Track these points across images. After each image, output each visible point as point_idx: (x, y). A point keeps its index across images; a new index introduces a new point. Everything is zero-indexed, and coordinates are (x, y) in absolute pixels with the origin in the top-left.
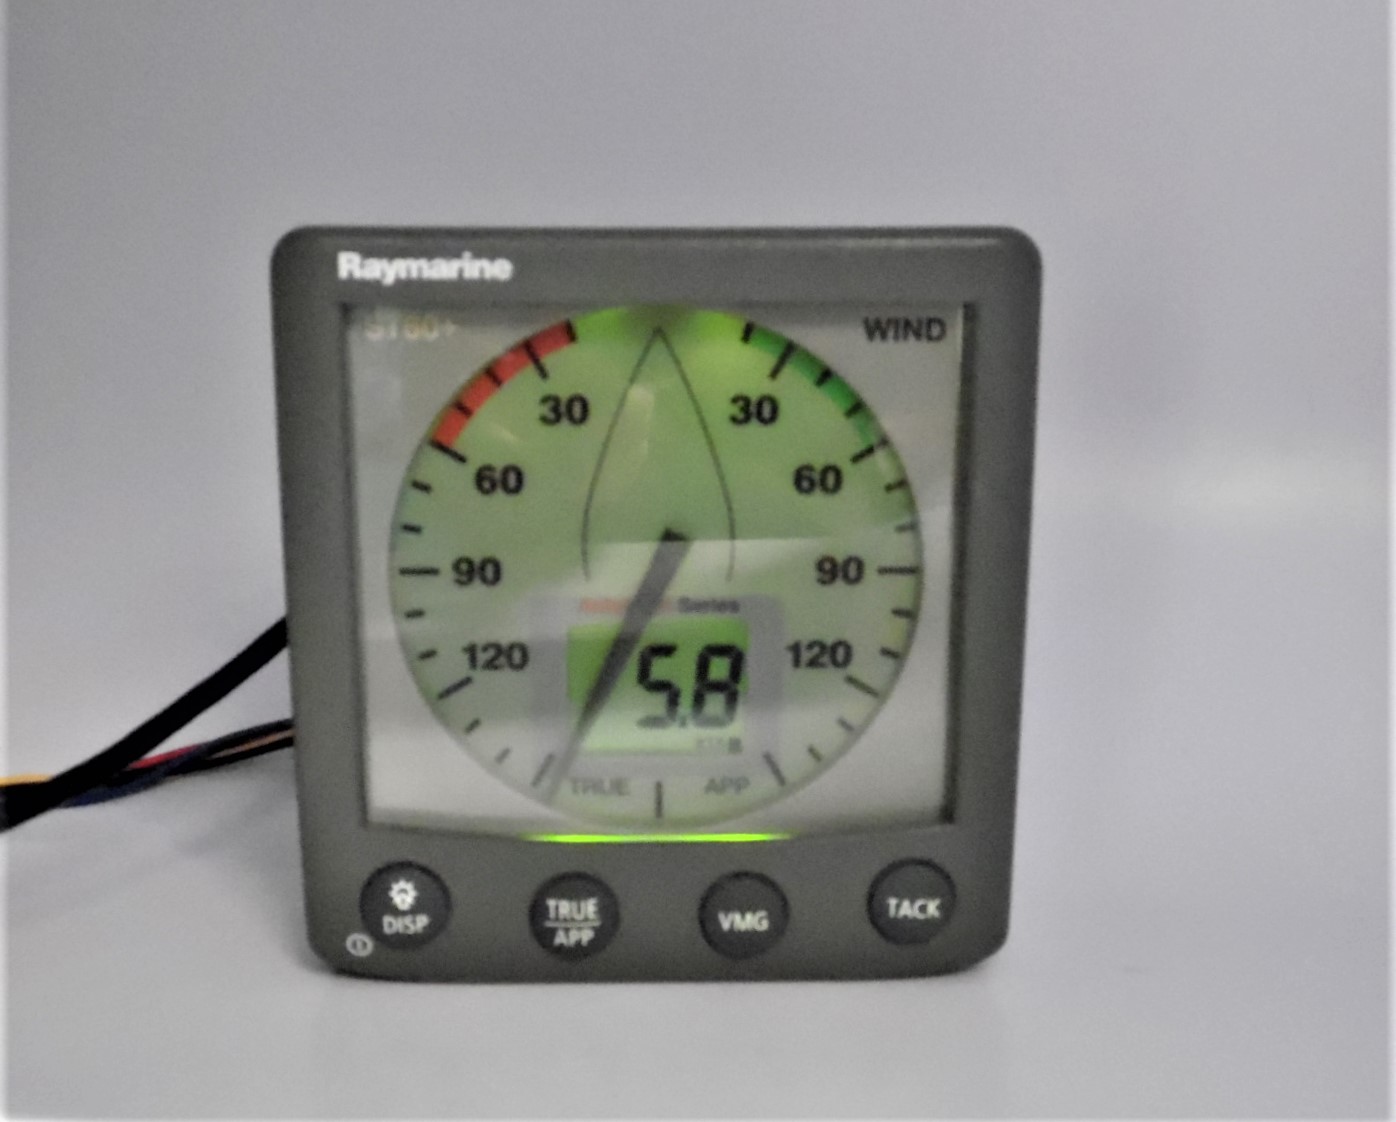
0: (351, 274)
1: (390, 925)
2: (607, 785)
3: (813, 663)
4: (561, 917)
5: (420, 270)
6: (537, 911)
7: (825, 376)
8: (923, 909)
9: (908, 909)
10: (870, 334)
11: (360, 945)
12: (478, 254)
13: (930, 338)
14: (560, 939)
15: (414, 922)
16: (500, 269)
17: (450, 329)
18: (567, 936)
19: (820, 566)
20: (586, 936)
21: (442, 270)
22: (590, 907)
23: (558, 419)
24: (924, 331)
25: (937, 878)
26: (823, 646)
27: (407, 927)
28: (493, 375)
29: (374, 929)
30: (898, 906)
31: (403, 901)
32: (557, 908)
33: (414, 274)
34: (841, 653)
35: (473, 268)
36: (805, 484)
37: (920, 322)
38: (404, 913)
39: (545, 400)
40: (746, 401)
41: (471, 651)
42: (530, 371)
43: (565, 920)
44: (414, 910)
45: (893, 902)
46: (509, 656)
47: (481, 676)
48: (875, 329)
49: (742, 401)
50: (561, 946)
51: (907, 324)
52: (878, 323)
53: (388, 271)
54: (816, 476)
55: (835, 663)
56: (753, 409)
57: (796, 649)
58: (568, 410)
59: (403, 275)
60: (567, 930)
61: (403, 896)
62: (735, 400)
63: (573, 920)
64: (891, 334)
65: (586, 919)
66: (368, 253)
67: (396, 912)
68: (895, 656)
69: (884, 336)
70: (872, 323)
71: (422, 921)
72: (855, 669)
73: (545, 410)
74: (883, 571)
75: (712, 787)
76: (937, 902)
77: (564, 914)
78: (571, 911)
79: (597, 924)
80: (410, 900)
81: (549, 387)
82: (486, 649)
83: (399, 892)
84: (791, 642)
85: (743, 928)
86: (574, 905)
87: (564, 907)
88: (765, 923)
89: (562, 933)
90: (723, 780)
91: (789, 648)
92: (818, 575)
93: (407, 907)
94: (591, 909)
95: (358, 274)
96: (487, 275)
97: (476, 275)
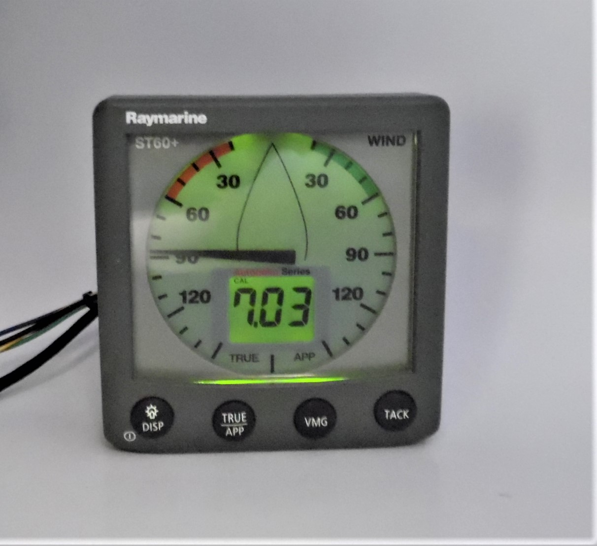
0: (132, 121)
1: (146, 427)
3: (345, 298)
4: (229, 422)
5: (164, 119)
6: (217, 419)
7: (350, 164)
8: (401, 414)
9: (393, 415)
10: (371, 144)
11: (130, 436)
12: (191, 112)
13: (399, 144)
14: (228, 432)
15: (157, 425)
16: (202, 119)
17: (176, 143)
18: (232, 431)
19: (348, 253)
20: (241, 430)
21: (174, 119)
23: (225, 184)
24: (396, 141)
25: (408, 400)
26: (349, 290)
27: (153, 427)
28: (196, 167)
29: (137, 428)
30: (389, 414)
31: (152, 414)
32: (227, 417)
33: (161, 122)
34: (358, 293)
35: (189, 118)
36: (341, 215)
37: (394, 138)
38: (153, 421)
39: (219, 177)
40: (313, 176)
41: (183, 294)
42: (213, 164)
43: (231, 423)
44: (157, 419)
45: (387, 412)
46: (201, 297)
47: (188, 307)
48: (373, 141)
49: (311, 177)
50: (229, 435)
51: (388, 138)
52: (374, 138)
53: (148, 120)
54: (346, 211)
55: (355, 298)
56: (316, 180)
57: (337, 291)
59: (156, 122)
60: (232, 428)
61: (152, 412)
62: (308, 176)
63: (235, 422)
64: (381, 143)
65: (241, 422)
66: (139, 112)
67: (148, 421)
68: (383, 294)
69: (377, 144)
70: (371, 138)
71: (161, 424)
72: (364, 301)
73: (220, 182)
74: (377, 254)
75: (298, 357)
76: (408, 411)
77: (231, 420)
78: (234, 419)
79: (246, 424)
80: (155, 414)
81: (221, 171)
82: (190, 293)
83: (150, 411)
84: (335, 288)
85: (316, 425)
86: (235, 415)
87: (230, 417)
88: (326, 422)
89: (229, 429)
90: (303, 354)
91: (334, 291)
92: (347, 257)
93: (154, 418)
94: (243, 417)
95: (135, 122)
96: (196, 122)
97: (191, 122)
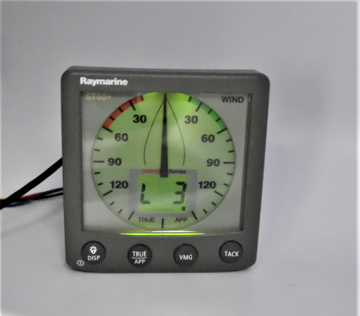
0: (83, 83)
1: (90, 258)
2: (149, 220)
3: (205, 187)
4: (137, 256)
5: (103, 82)
6: (130, 254)
7: (210, 111)
8: (234, 254)
9: (230, 254)
10: (224, 101)
11: (81, 263)
12: (119, 78)
13: (239, 102)
15: (96, 257)
16: (125, 83)
17: (109, 97)
18: (138, 261)
19: (208, 161)
20: (143, 261)
21: (109, 82)
22: (145, 253)
23: (138, 122)
24: (238, 100)
25: (239, 246)
26: (208, 183)
27: (94, 259)
28: (121, 110)
29: (85, 259)
30: (228, 253)
31: (93, 252)
32: (135, 253)
33: (101, 83)
34: (213, 184)
35: (117, 82)
36: (205, 140)
37: (237, 98)
38: (94, 255)
39: (134, 116)
41: (113, 183)
42: (131, 108)
43: (138, 257)
44: (96, 254)
45: (226, 252)
46: (122, 185)
47: (115, 190)
48: (225, 99)
49: (188, 117)
50: (136, 263)
51: (234, 98)
52: (225, 98)
53: (94, 82)
54: (208, 137)
55: (212, 188)
56: (191, 119)
57: (201, 183)
58: (140, 119)
59: (98, 83)
60: (138, 260)
61: (93, 250)
62: (186, 117)
63: (140, 257)
64: (229, 100)
65: (143, 257)
66: (88, 77)
67: (91, 255)
68: (228, 185)
69: (227, 101)
70: (224, 98)
71: (98, 257)
72: (216, 189)
73: (134, 119)
74: (225, 163)
75: (178, 220)
76: (238, 252)
77: (137, 255)
78: (139, 254)
79: (146, 258)
80: (95, 251)
81: (136, 113)
82: (117, 182)
83: (92, 249)
84: (200, 182)
85: (186, 259)
86: (140, 253)
87: (137, 253)
88: (192, 257)
89: (136, 260)
90: (180, 218)
91: (199, 183)
92: (207, 164)
93: (94, 253)
94: (145, 254)
95: (85, 83)
96: (121, 84)
97: (118, 84)
